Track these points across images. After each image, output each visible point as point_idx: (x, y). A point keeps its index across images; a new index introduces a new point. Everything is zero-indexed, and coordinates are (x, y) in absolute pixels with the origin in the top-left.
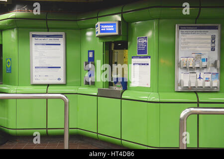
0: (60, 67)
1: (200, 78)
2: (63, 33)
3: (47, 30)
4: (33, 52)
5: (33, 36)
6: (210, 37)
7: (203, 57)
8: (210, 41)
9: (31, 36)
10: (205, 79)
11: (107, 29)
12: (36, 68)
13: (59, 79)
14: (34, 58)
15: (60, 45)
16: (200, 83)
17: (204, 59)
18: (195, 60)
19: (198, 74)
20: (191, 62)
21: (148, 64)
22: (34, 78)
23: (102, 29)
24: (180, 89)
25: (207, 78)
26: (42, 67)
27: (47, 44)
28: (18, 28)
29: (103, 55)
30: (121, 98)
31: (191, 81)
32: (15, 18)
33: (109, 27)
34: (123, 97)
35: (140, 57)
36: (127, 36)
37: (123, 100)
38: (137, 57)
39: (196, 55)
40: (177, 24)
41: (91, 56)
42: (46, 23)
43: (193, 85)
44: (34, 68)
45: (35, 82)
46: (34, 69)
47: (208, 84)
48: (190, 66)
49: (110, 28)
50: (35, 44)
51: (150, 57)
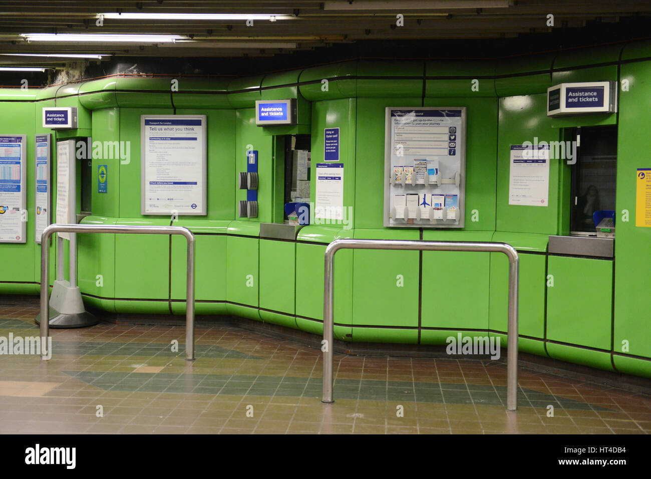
0: (195, 183)
1: (424, 203)
2: (202, 118)
3: (172, 110)
4: (147, 153)
5: (148, 122)
6: (447, 130)
7: (430, 166)
8: (446, 137)
9: (143, 122)
10: (433, 206)
11: (271, 114)
12: (151, 183)
13: (194, 206)
14: (147, 164)
15: (195, 139)
16: (426, 213)
17: (432, 170)
18: (416, 171)
19: (422, 197)
20: (410, 175)
21: (340, 178)
22: (148, 202)
23: (263, 114)
24: (392, 223)
25: (436, 204)
26: (163, 183)
27: (172, 139)
28: (119, 107)
29: (273, 160)
30: (296, 241)
31: (409, 209)
32: (115, 90)
33: (274, 109)
34: (298, 238)
35: (329, 166)
36: (310, 126)
37: (298, 244)
38: (324, 165)
39: (418, 162)
40: (389, 106)
41: (252, 161)
42: (170, 98)
43: (412, 216)
44: (147, 183)
45: (149, 210)
46: (148, 186)
47: (438, 215)
48: (407, 182)
49: (277, 112)
50: (151, 139)
51: (342, 165)
